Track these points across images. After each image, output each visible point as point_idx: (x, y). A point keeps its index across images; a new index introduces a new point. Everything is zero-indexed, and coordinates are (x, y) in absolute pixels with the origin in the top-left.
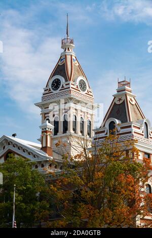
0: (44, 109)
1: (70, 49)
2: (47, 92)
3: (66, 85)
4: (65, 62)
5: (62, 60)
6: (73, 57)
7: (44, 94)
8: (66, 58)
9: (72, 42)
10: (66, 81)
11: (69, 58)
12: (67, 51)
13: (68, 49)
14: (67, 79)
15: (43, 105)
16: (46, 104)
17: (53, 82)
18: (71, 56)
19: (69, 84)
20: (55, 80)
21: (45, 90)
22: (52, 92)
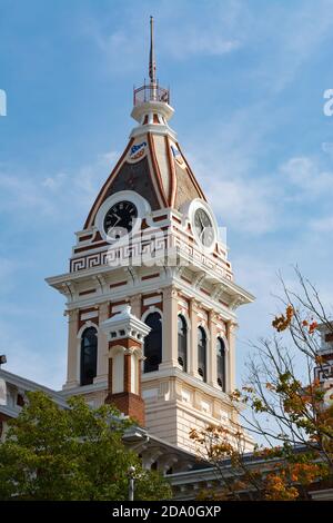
0: (76, 298)
1: (160, 119)
2: (89, 243)
3: (155, 220)
4: (147, 152)
5: (136, 148)
6: (171, 143)
7: (76, 251)
8: (150, 143)
9: (165, 98)
10: (155, 206)
11: (159, 143)
12: (151, 122)
13: (156, 118)
14: (158, 200)
15: (76, 283)
16: (89, 279)
17: (111, 211)
18: (166, 137)
19: (165, 217)
20: (117, 206)
21: (81, 239)
22: (106, 244)
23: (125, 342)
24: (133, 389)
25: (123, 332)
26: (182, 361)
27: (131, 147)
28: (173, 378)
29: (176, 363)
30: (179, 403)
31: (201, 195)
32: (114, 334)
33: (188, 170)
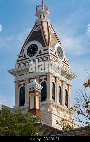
0: (18, 77)
1: (45, 16)
2: (22, 58)
3: (44, 50)
4: (41, 28)
5: (37, 26)
6: (49, 25)
7: (18, 61)
8: (42, 24)
9: (47, 9)
10: (44, 46)
11: (45, 25)
12: (42, 17)
13: (44, 16)
14: (45, 44)
15: (18, 72)
16: (22, 70)
17: (29, 48)
18: (47, 22)
19: (47, 49)
20: (31, 46)
21: (19, 57)
22: (27, 59)
23: (34, 92)
24: (37, 107)
25: (33, 88)
26: (54, 98)
27: (36, 26)
28: (51, 103)
29: (51, 99)
30: (53, 112)
31: (59, 42)
32: (30, 89)
33: (55, 34)
